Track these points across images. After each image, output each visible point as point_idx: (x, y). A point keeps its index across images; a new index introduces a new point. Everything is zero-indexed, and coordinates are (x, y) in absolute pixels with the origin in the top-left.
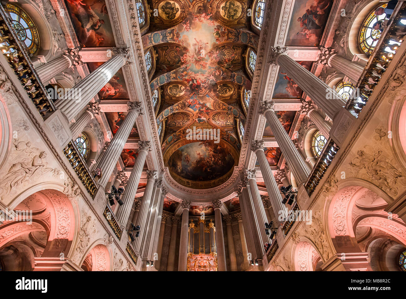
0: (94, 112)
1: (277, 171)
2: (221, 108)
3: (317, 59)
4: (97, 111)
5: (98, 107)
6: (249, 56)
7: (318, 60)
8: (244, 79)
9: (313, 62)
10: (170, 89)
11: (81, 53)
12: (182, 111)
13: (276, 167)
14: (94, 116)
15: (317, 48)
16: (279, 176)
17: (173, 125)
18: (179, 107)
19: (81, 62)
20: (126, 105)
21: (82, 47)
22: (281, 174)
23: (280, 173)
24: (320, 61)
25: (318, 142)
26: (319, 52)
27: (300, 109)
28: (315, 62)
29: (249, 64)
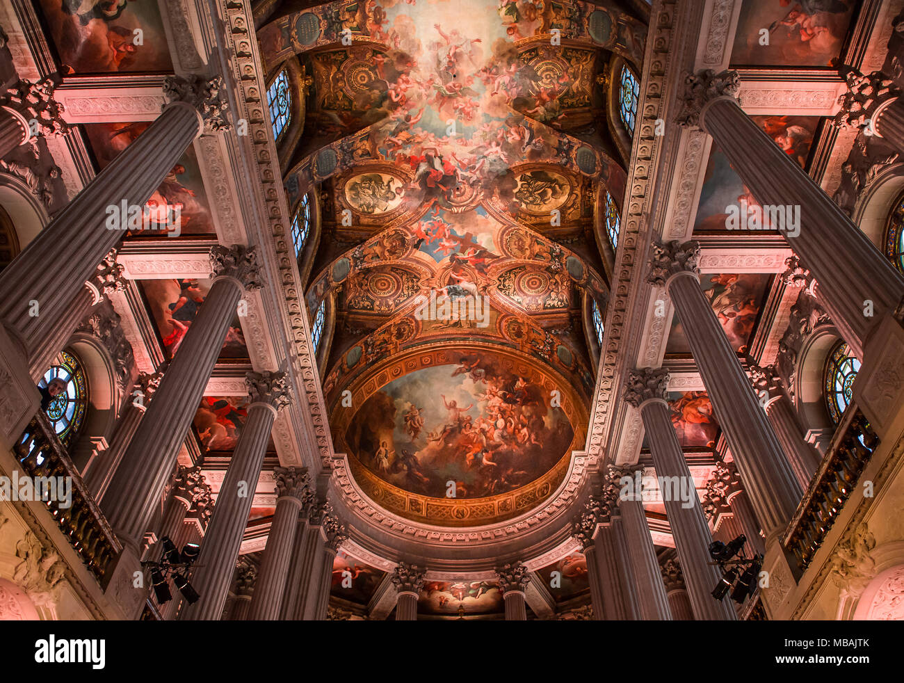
0: (103, 281)
1: (714, 468)
2: (528, 253)
3: (837, 109)
4: (111, 278)
5: (116, 265)
6: (618, 84)
7: (840, 115)
8: (601, 158)
9: (823, 119)
10: (352, 189)
11: (59, 96)
12: (393, 261)
13: (711, 454)
14: (101, 293)
15: (836, 73)
16: (721, 484)
17: (364, 308)
18: (384, 247)
19: (62, 123)
20: (207, 257)
21: (62, 72)
22: (727, 478)
23: (725, 475)
24: (845, 118)
25: (845, 378)
26: (843, 88)
27: (785, 268)
28: (831, 118)
29: (618, 107)
